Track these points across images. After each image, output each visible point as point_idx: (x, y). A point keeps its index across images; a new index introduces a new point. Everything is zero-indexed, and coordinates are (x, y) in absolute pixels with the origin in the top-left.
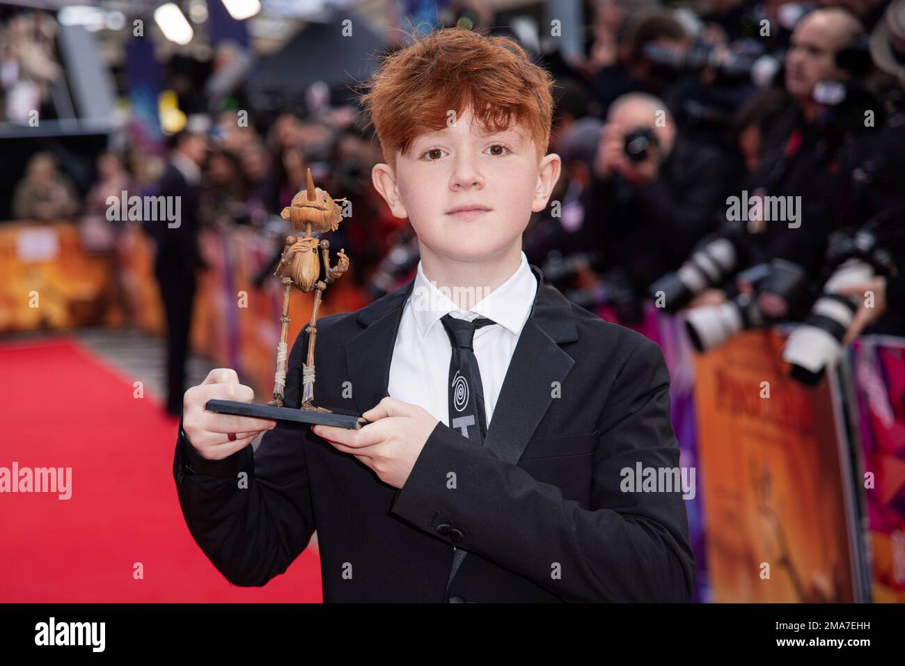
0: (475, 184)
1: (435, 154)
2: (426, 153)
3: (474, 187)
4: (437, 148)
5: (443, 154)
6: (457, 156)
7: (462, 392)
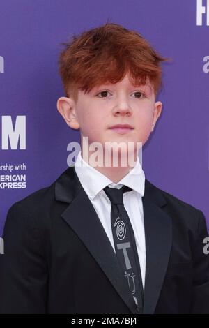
2: (99, 94)
3: (127, 114)
4: (106, 91)
5: (108, 94)
6: (117, 96)
7: (121, 229)
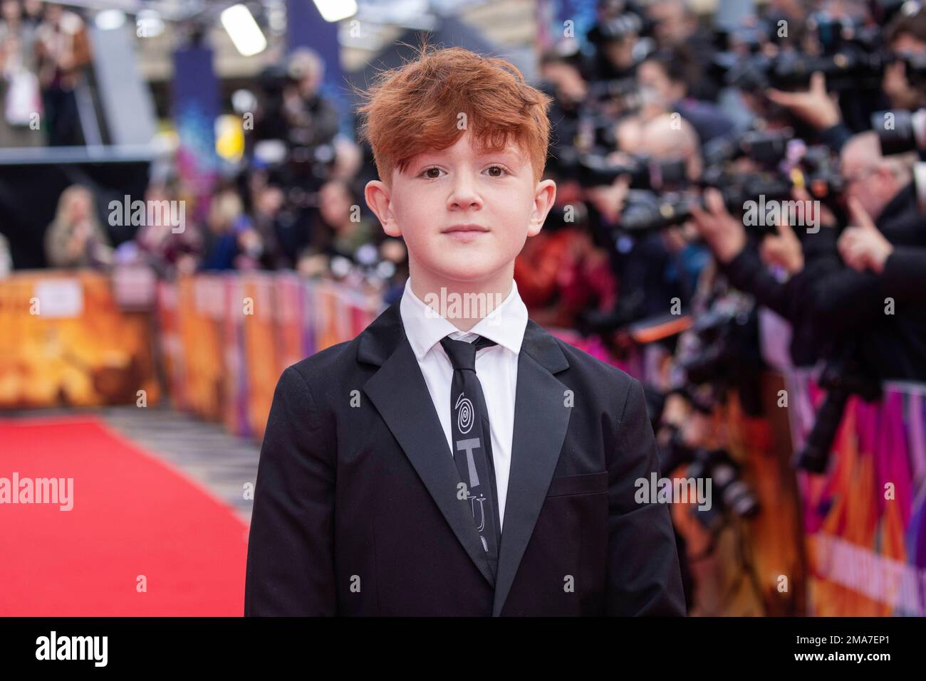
0: (473, 204)
1: (433, 173)
2: (424, 172)
3: (472, 207)
4: (436, 167)
5: (441, 173)
6: (456, 175)
7: (466, 414)
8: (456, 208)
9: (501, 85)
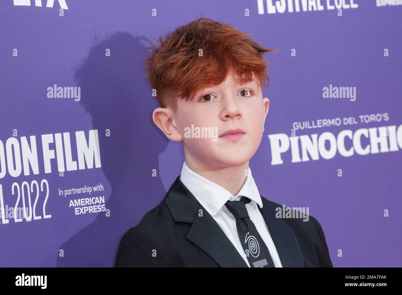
2: (202, 98)
5: (212, 97)
7: (254, 245)
8: (228, 118)
9: (243, 40)
